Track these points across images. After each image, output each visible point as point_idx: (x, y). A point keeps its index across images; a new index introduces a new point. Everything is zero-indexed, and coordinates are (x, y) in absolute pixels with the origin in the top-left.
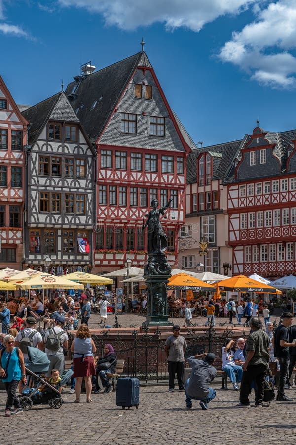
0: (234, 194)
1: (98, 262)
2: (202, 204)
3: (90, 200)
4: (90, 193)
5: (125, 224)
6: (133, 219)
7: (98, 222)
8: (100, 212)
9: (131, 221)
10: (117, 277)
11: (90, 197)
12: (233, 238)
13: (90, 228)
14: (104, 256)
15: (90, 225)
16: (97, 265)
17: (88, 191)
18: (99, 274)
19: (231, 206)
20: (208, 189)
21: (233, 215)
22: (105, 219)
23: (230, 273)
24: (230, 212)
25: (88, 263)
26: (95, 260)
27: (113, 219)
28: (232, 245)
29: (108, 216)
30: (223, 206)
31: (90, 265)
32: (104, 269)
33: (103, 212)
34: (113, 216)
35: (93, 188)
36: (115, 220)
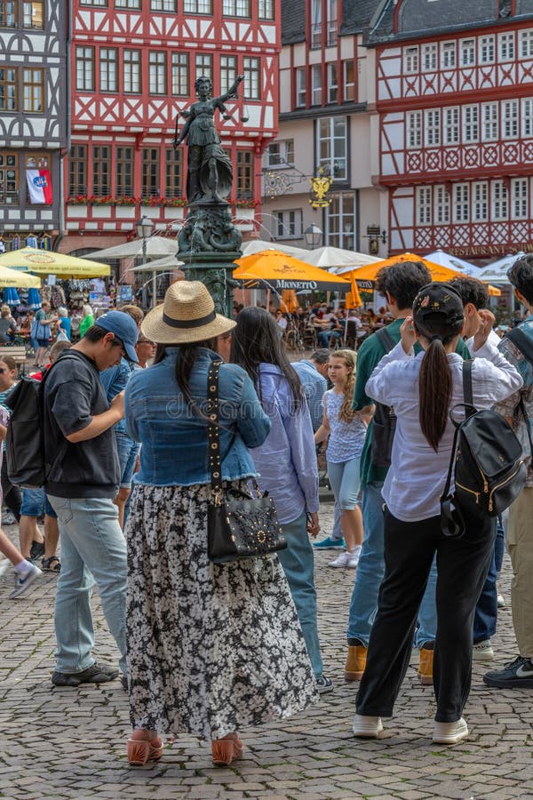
0: (391, 67)
1: (74, 226)
2: (316, 89)
3: (54, 82)
4: (54, 65)
5: (139, 136)
6: (157, 126)
7: (75, 132)
8: (78, 108)
9: (152, 130)
10: (118, 260)
11: (55, 73)
12: (389, 170)
13: (57, 145)
14: (90, 213)
15: (54, 140)
16: (73, 233)
17: (50, 60)
18: (78, 253)
19: (384, 95)
20: (331, 55)
21: (389, 115)
22: (90, 124)
23: (384, 248)
24: (383, 108)
25: (51, 227)
26: (68, 220)
27: (109, 124)
28: (389, 185)
29: (98, 119)
30: (367, 95)
31: (56, 233)
32: (88, 242)
33: (85, 108)
34: (109, 118)
35: (64, 55)
36: (114, 129)
